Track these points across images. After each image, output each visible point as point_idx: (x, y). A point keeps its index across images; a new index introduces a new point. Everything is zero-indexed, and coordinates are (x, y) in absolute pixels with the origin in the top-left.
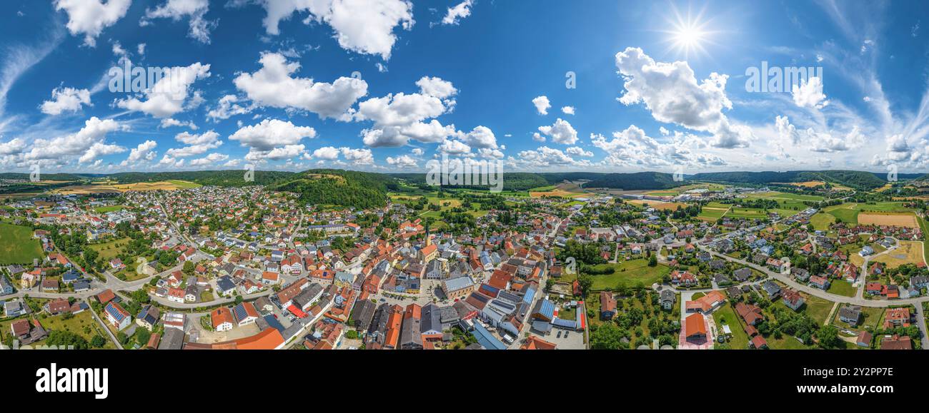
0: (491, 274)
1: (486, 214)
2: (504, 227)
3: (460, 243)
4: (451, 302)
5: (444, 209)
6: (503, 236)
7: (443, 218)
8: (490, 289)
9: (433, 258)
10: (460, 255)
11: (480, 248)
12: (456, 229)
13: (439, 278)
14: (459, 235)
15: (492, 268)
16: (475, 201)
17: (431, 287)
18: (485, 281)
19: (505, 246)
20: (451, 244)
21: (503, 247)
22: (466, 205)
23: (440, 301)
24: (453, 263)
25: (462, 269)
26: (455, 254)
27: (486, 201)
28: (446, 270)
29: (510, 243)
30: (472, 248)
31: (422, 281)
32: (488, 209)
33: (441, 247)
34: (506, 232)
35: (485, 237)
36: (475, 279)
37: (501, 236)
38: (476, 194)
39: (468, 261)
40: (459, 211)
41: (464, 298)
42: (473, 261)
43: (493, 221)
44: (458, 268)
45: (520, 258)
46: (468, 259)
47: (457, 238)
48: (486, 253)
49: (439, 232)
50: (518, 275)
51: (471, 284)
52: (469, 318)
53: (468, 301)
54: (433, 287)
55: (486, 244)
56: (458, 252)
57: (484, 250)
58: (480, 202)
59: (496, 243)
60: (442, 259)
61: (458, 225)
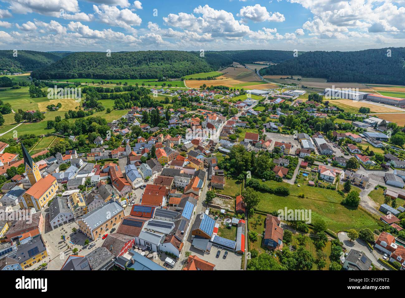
0: (143, 191)
1: (125, 114)
2: (152, 130)
3: (93, 162)
4: (99, 242)
5: (50, 117)
6: (153, 141)
7: (53, 130)
8: (142, 210)
9: (54, 194)
10: (95, 177)
11: (123, 161)
12: (81, 144)
13: (72, 220)
14: (89, 151)
15: (142, 183)
16: (104, 98)
17: (63, 237)
18: (137, 202)
19: (156, 153)
20: (78, 166)
21: (153, 155)
22: (90, 105)
23: (83, 249)
24: (88, 192)
25: (104, 195)
26: (88, 179)
27: (121, 96)
28: (80, 204)
29: (162, 150)
30: (111, 164)
31: (45, 237)
32: (127, 107)
33: (62, 175)
34: (156, 136)
35: (128, 147)
36: (123, 203)
37: (150, 142)
38: (105, 86)
39: (110, 182)
40: (80, 115)
41: (113, 230)
42: (117, 181)
43: (137, 123)
44: (97, 196)
45: (176, 167)
46: (109, 179)
47: (86, 156)
48: (133, 167)
49: (53, 153)
50: (174, 187)
51: (119, 209)
52: (125, 252)
53: (120, 232)
54: (67, 236)
55: (131, 155)
56: (92, 174)
57: (129, 163)
58: (112, 98)
59: (143, 152)
60: (70, 192)
61: (84, 137)
